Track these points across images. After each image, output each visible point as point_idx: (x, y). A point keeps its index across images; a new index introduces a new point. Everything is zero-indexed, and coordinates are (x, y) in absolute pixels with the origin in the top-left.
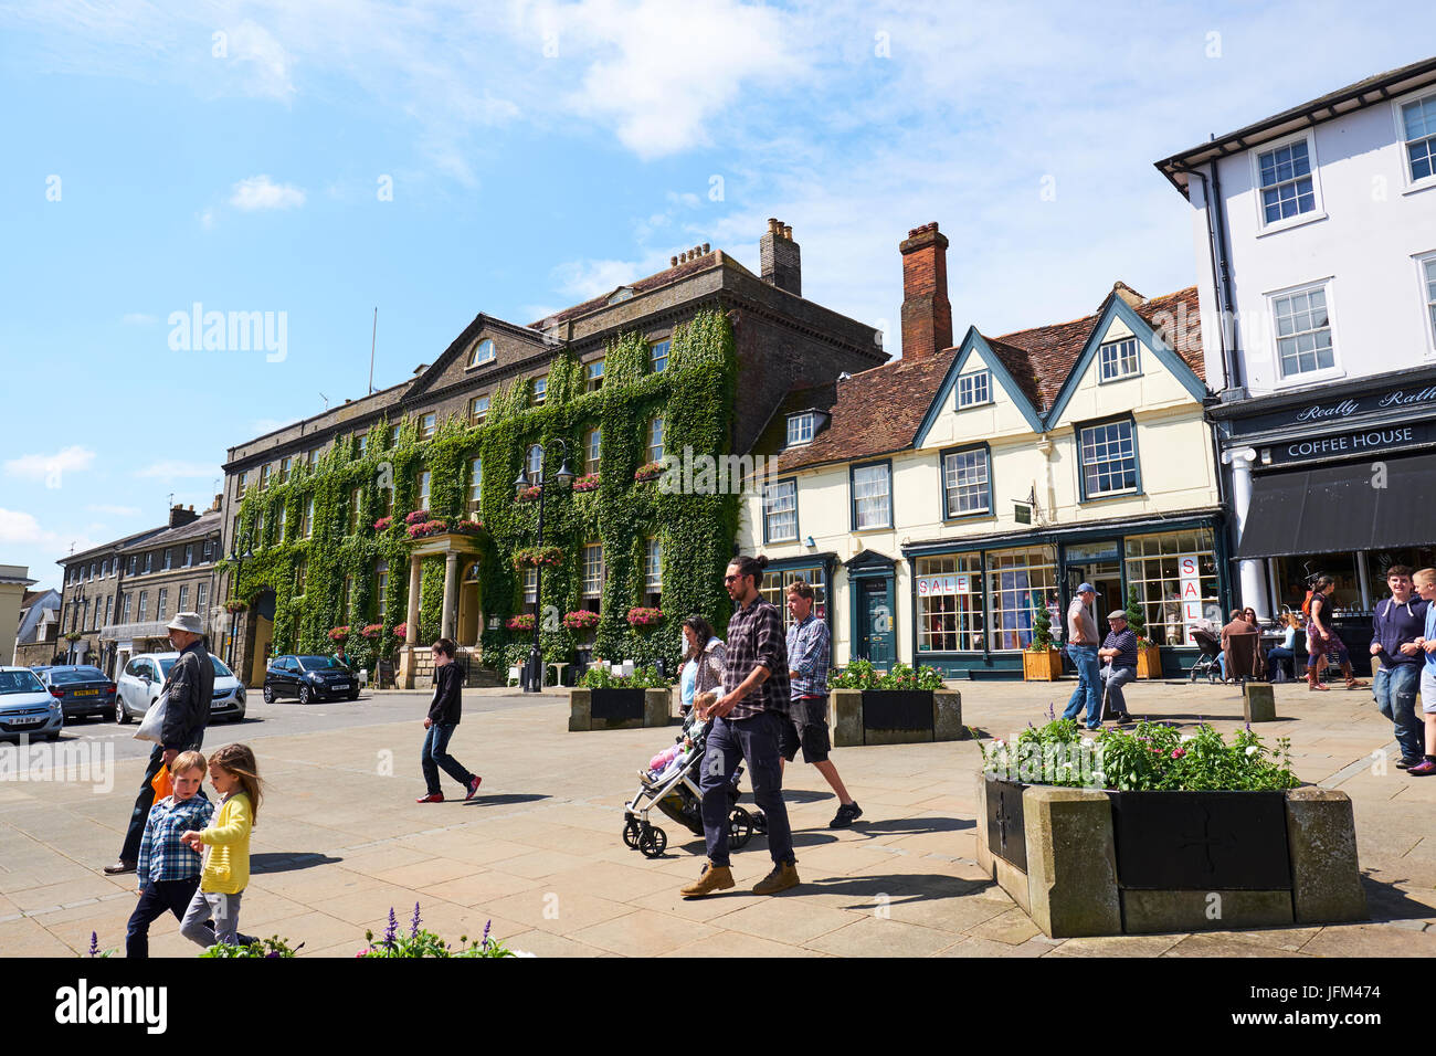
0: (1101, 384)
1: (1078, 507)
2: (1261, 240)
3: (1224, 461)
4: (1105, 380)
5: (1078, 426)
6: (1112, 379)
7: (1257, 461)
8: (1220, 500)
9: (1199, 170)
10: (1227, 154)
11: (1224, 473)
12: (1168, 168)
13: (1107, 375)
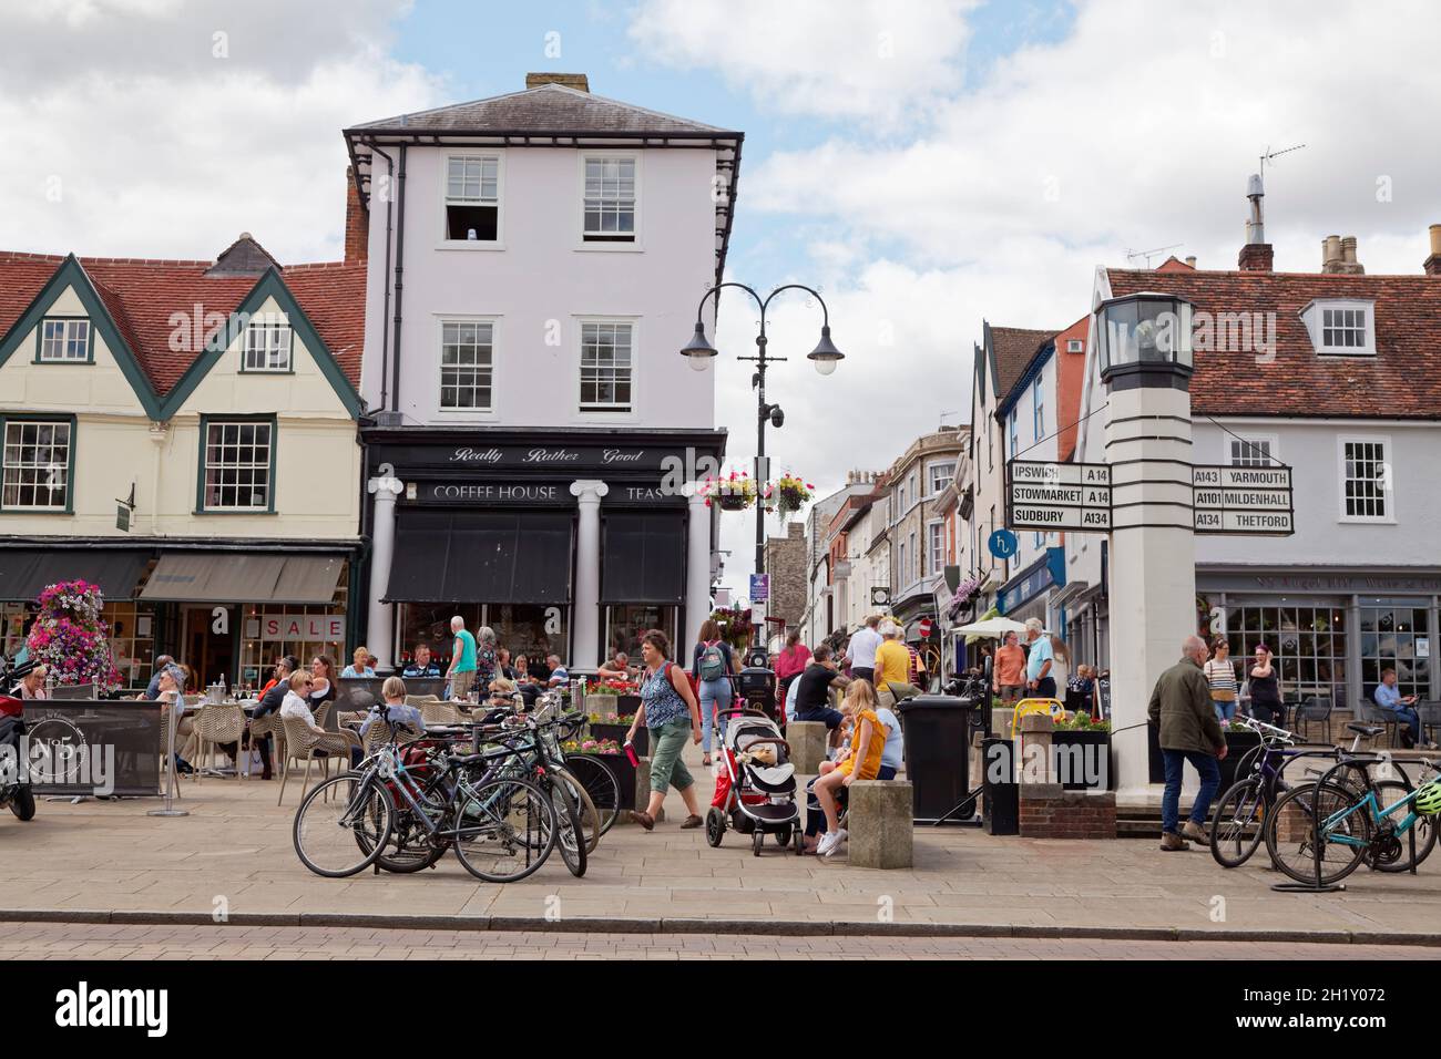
0: (242, 372)
1: (192, 518)
2: (439, 254)
3: (371, 490)
4: (247, 369)
5: (205, 418)
6: (256, 369)
7: (402, 496)
8: (360, 533)
9: (385, 150)
10: (418, 144)
11: (368, 502)
12: (355, 138)
13: (251, 364)
